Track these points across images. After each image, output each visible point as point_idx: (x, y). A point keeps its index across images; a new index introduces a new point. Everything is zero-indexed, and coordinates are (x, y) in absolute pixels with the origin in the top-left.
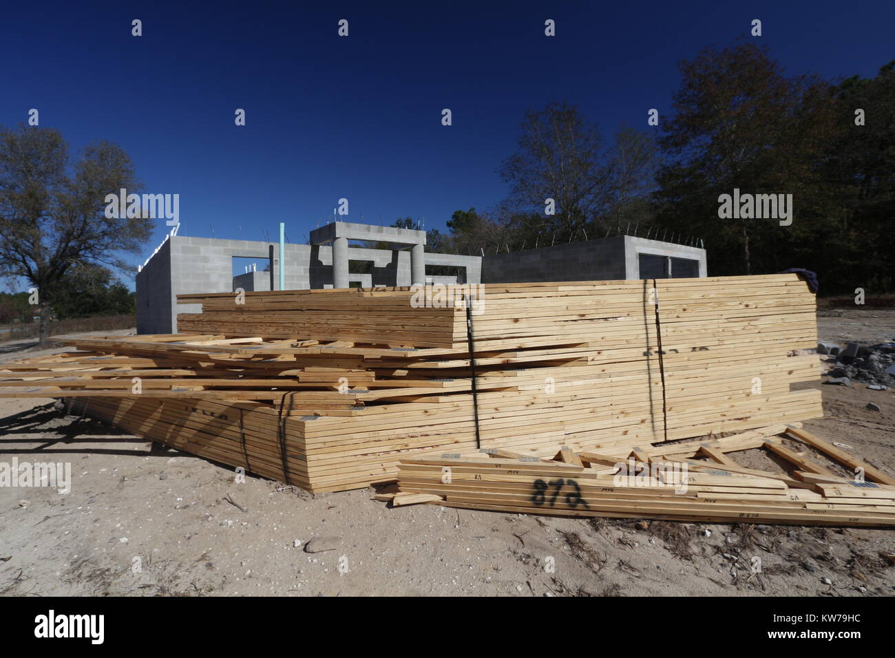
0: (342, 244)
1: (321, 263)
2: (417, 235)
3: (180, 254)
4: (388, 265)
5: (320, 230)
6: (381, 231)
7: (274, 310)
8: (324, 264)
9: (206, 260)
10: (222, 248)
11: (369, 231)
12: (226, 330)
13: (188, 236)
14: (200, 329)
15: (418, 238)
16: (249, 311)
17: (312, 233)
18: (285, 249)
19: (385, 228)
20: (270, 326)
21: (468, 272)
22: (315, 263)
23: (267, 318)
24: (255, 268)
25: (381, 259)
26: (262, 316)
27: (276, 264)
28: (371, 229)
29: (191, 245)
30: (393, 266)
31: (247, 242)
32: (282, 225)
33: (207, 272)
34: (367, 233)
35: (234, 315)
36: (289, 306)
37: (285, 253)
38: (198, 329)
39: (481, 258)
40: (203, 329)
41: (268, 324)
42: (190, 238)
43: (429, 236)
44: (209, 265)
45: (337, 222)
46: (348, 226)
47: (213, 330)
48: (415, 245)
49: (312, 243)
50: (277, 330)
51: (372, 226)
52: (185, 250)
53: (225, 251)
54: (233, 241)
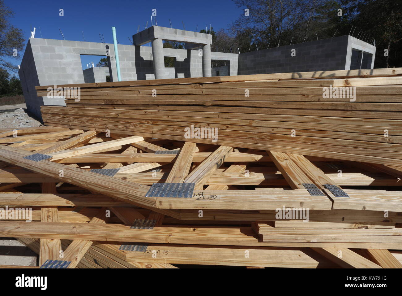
0: (159, 43)
1: (142, 58)
2: (207, 37)
3: (40, 53)
4: (185, 59)
5: (140, 34)
6: (183, 34)
7: (158, 105)
8: (144, 60)
9: (61, 57)
10: (72, 48)
11: (176, 33)
12: (96, 126)
13: (44, 38)
14: (66, 122)
15: (207, 40)
16: (124, 105)
17: (134, 37)
18: (118, 49)
19: (186, 32)
20: (153, 124)
21: (231, 64)
22: (139, 60)
23: (150, 114)
24: (93, 65)
25: (180, 55)
26: (142, 112)
27: (112, 60)
28: (178, 32)
29: (48, 46)
30: (188, 60)
31: (89, 43)
32: (114, 29)
33: (63, 66)
34: (175, 35)
35: (104, 109)
36: (183, 100)
37: (118, 52)
38: (64, 123)
39: (238, 55)
40: (70, 123)
41: (151, 122)
42: (45, 39)
43: (214, 39)
44: (64, 61)
45: (155, 27)
46: (162, 30)
47: (81, 124)
48: (206, 44)
49: (135, 44)
50: (166, 129)
51: (178, 30)
52: (43, 49)
53: (74, 50)
54: (79, 42)
